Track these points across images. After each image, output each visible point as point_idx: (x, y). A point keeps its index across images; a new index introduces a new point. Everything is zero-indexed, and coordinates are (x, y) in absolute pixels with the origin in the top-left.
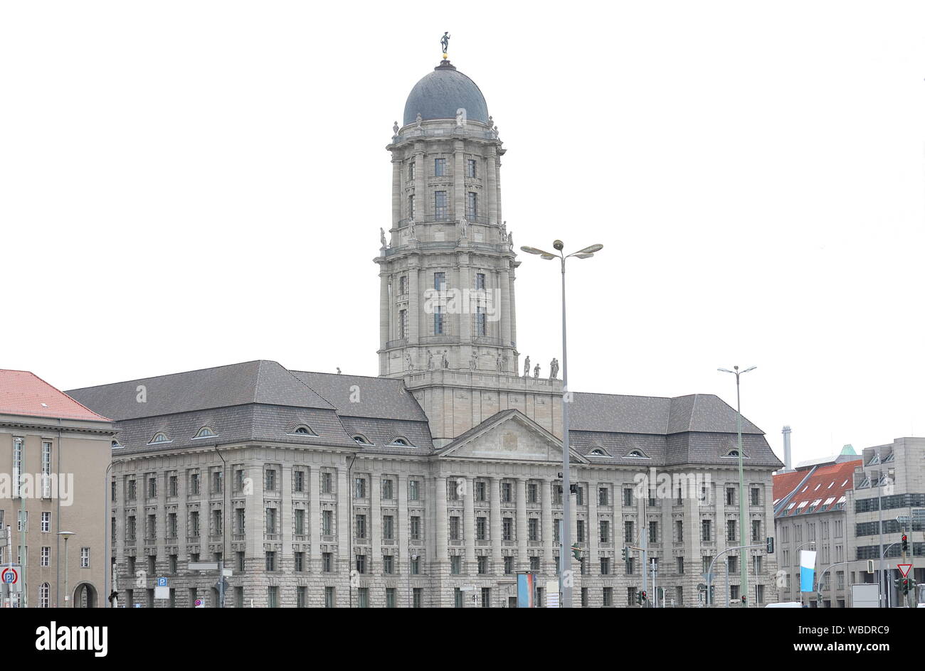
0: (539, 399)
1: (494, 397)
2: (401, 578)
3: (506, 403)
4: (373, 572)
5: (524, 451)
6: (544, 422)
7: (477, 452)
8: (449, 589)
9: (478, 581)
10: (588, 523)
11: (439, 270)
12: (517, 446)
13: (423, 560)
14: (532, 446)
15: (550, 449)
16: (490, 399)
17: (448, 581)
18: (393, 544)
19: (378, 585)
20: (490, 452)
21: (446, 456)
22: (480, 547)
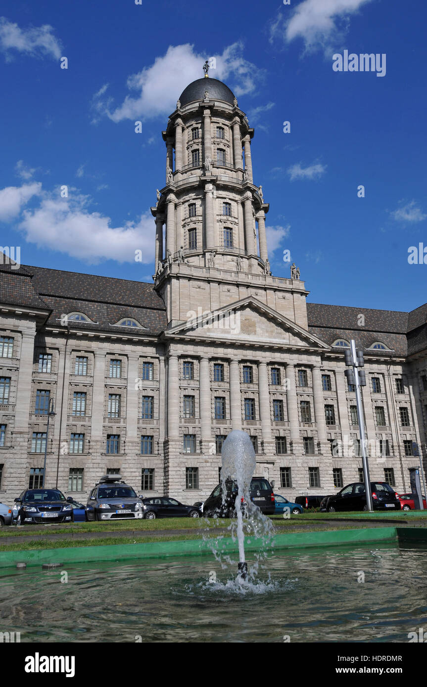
0: (280, 294)
1: (233, 289)
2: (127, 458)
3: (244, 292)
4: (91, 451)
5: (265, 333)
6: (286, 315)
7: (212, 334)
8: (178, 469)
9: (215, 460)
10: (338, 407)
12: (255, 331)
13: (157, 440)
14: (272, 331)
15: (290, 334)
17: (177, 460)
18: (119, 422)
19: (95, 466)
20: (226, 335)
21: (174, 333)
22: (218, 426)
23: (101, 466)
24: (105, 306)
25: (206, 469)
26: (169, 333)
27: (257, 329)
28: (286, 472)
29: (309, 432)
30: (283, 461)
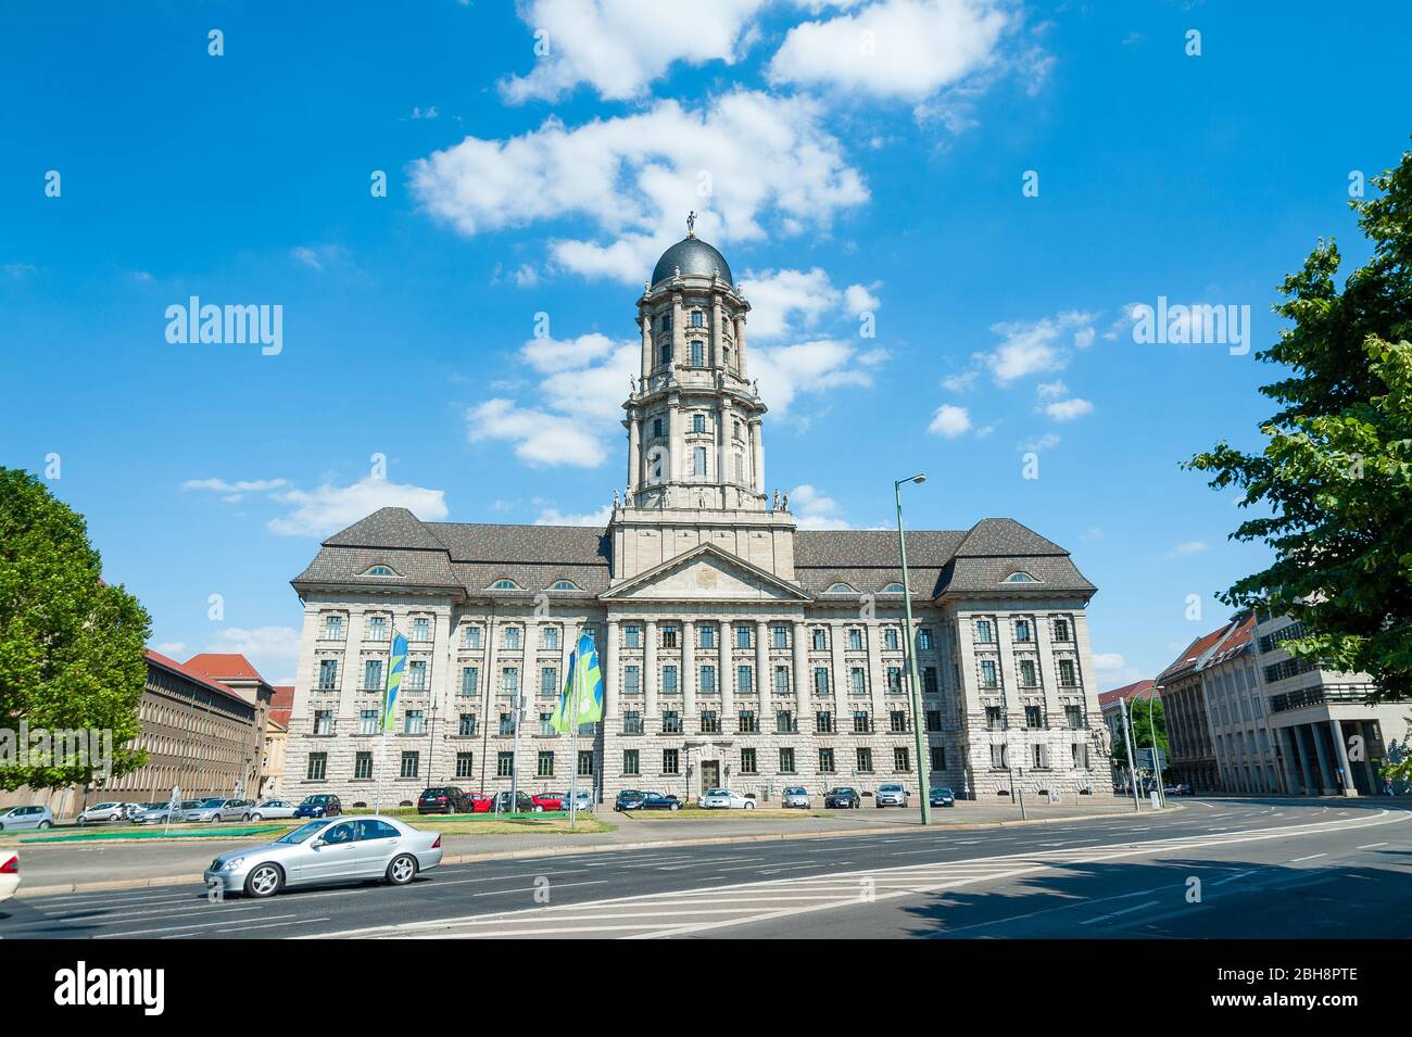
0: (755, 533)
1: (691, 533)
2: (561, 740)
3: (706, 535)
4: (524, 732)
5: (727, 588)
6: (762, 563)
7: (658, 592)
9: (660, 741)
10: (833, 671)
12: (715, 584)
14: (737, 582)
15: (764, 585)
16: (686, 535)
20: (680, 592)
21: (611, 596)
22: (666, 700)
23: (533, 748)
24: (539, 567)
25: (648, 751)
26: (604, 597)
27: (718, 581)
28: (749, 754)
29: (784, 704)
30: (748, 741)
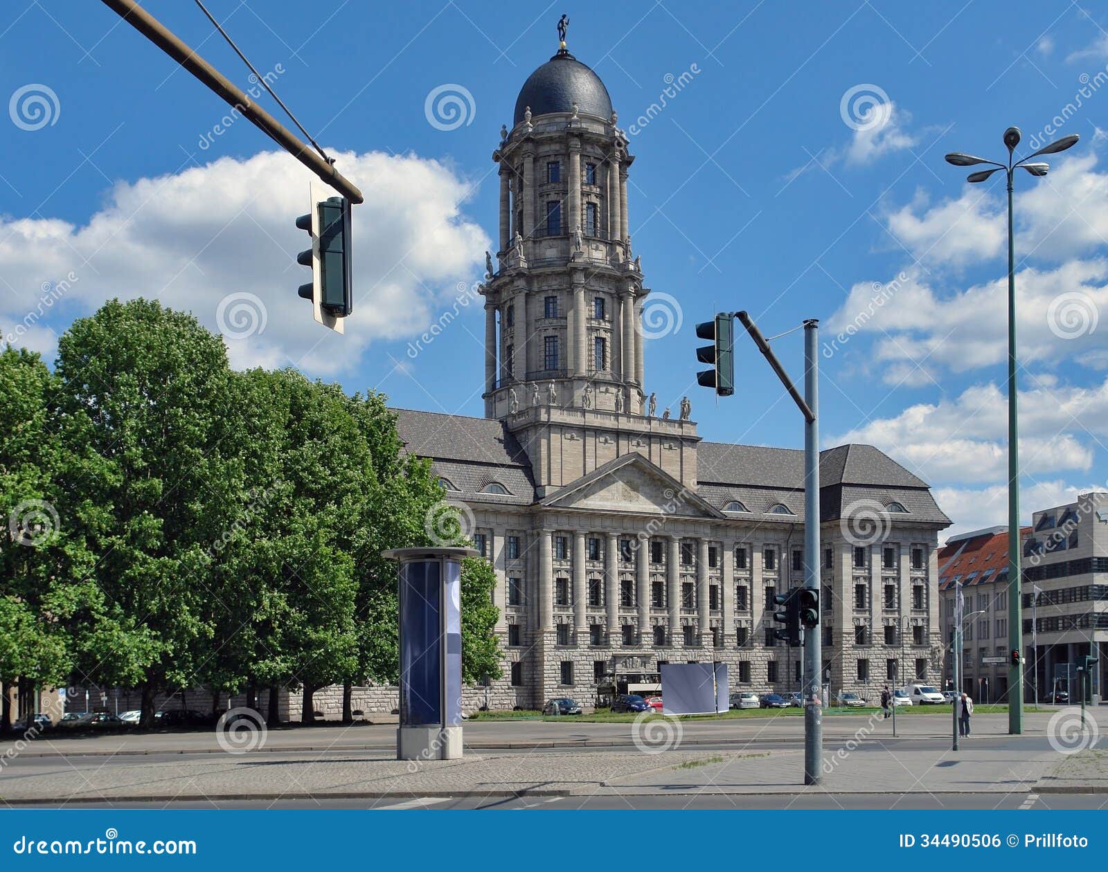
0: (666, 443)
1: (612, 438)
5: (646, 502)
6: (672, 470)
7: (589, 502)
8: (553, 662)
9: (590, 654)
10: (722, 589)
11: (550, 294)
12: (638, 497)
14: (656, 497)
16: (606, 441)
17: (552, 654)
20: (605, 503)
21: (550, 505)
22: (593, 614)
25: (581, 662)
29: (689, 620)
